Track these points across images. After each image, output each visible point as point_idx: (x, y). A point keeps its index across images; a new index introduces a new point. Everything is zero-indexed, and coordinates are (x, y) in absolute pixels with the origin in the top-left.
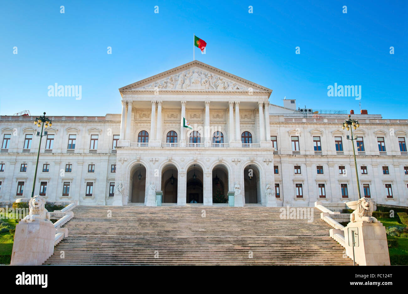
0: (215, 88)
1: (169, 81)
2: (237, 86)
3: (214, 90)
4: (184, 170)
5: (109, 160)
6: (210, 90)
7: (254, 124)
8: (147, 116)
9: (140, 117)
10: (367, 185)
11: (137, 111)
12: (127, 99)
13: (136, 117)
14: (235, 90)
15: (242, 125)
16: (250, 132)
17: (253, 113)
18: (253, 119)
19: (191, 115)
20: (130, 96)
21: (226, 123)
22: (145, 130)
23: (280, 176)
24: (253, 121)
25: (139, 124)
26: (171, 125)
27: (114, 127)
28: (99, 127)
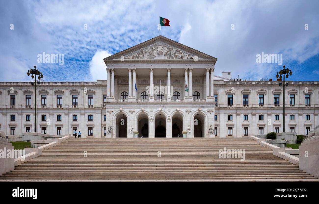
0: (175, 58)
1: (140, 52)
2: (191, 56)
3: (174, 59)
4: (153, 118)
5: (102, 112)
6: (171, 59)
7: (202, 86)
8: (126, 81)
9: (122, 82)
10: (278, 128)
11: (119, 77)
12: (110, 67)
13: (119, 82)
14: (189, 59)
15: (193, 87)
16: (199, 92)
17: (202, 78)
18: (202, 82)
19: (157, 80)
20: (112, 65)
21: (182, 86)
22: (126, 91)
23: (218, 122)
24: (201, 84)
25: (121, 87)
26: (143, 87)
27: (104, 89)
28: (93, 90)
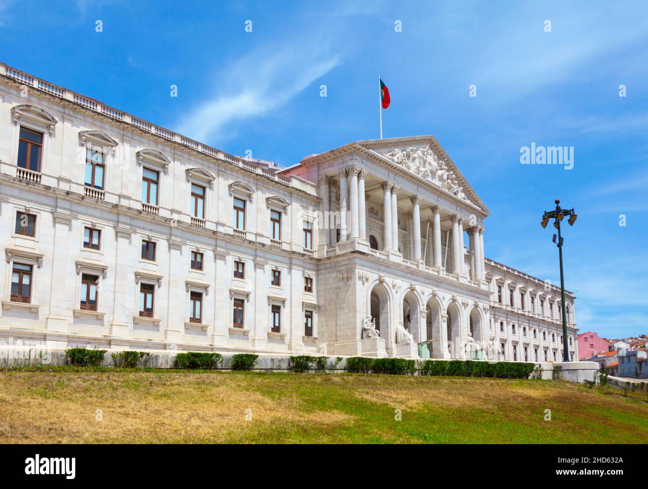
12: (359, 165)
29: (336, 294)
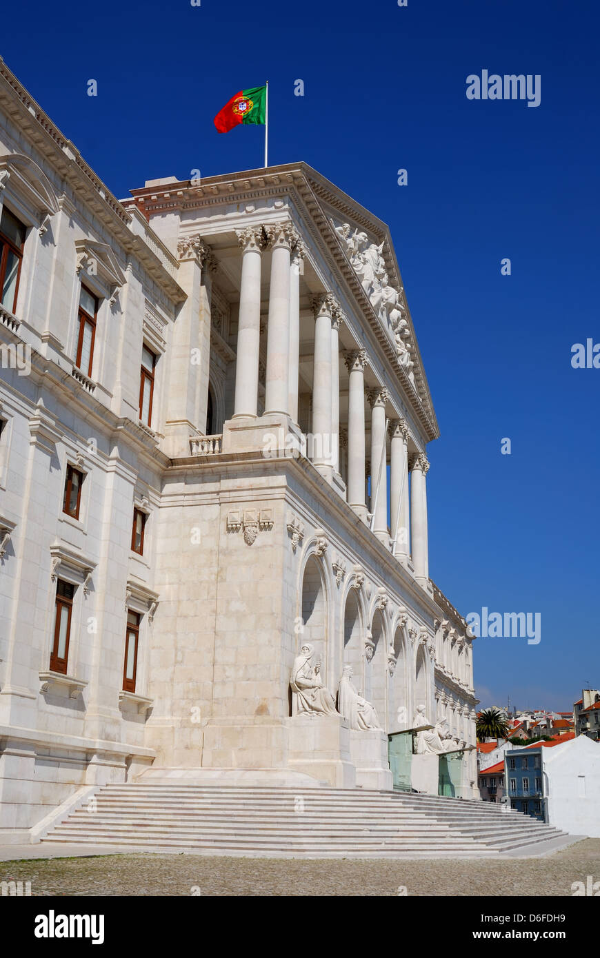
29: (216, 570)
